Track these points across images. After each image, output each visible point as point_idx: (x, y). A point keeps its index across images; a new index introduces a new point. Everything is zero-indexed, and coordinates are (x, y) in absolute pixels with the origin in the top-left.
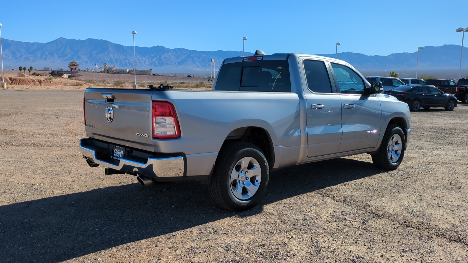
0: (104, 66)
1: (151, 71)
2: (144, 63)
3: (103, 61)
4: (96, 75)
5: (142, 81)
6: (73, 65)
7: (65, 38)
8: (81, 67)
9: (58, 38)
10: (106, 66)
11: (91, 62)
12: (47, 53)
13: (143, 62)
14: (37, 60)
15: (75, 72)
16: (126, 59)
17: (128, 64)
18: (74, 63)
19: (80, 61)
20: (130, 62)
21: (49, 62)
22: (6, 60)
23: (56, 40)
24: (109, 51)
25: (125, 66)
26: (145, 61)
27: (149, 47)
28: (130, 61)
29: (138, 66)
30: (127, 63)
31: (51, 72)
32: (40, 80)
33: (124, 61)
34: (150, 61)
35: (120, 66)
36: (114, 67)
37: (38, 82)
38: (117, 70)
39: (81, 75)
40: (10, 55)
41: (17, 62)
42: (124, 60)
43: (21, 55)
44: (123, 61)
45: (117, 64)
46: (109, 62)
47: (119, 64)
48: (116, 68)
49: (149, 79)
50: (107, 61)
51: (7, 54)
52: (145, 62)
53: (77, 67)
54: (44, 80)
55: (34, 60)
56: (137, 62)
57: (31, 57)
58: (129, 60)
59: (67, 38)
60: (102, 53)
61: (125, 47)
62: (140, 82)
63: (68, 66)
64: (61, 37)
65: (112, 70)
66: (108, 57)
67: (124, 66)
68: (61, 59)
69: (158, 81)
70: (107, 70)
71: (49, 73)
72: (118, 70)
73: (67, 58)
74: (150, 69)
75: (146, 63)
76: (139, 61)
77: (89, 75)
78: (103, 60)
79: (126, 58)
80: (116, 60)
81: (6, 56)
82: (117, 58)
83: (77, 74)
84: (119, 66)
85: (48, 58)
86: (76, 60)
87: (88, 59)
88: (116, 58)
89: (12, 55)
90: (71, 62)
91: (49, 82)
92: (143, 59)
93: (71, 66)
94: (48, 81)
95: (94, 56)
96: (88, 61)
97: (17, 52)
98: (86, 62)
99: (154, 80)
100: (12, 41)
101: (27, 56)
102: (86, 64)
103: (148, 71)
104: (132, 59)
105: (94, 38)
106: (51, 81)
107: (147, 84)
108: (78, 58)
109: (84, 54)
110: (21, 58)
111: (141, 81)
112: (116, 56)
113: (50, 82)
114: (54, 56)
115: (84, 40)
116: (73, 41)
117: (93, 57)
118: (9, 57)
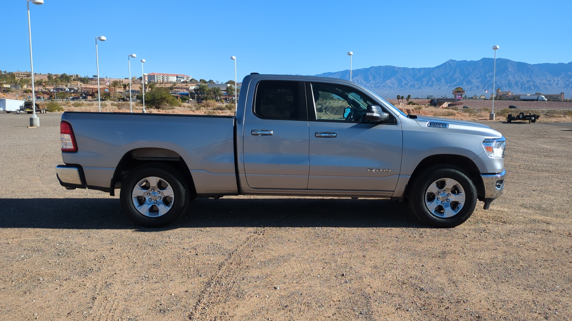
0: (497, 91)
1: (562, 96)
2: (555, 85)
3: (499, 85)
4: (480, 103)
5: (541, 109)
6: (459, 91)
7: (455, 60)
8: (468, 94)
9: (447, 61)
10: (500, 91)
11: (484, 87)
12: (434, 79)
13: (554, 83)
14: (422, 87)
15: (456, 100)
16: (529, 81)
17: (532, 88)
18: (459, 90)
19: (470, 86)
20: (536, 85)
21: (435, 89)
22: (391, 88)
23: (445, 63)
24: (508, 71)
25: (528, 90)
26: (558, 82)
27: (567, 63)
28: (536, 83)
29: (547, 89)
30: (532, 86)
31: (431, 101)
32: (409, 110)
33: (527, 84)
34: (566, 82)
35: (521, 90)
36: (510, 92)
37: (407, 111)
38: (513, 95)
39: (463, 104)
40: (396, 83)
41: (402, 90)
42: (527, 82)
43: (406, 82)
44: (525, 84)
45: (517, 87)
46: (507, 86)
47: (520, 88)
48: (512, 93)
49: (553, 106)
50: (504, 85)
51: (393, 82)
52: (557, 84)
53: (462, 93)
54: (413, 110)
55: (419, 88)
56: (546, 84)
57: (417, 84)
58: (534, 82)
59: (457, 60)
60: (499, 76)
61: (531, 65)
62: (538, 111)
63: (452, 93)
64: (450, 60)
65: (507, 95)
66: (506, 80)
67: (526, 90)
68: (449, 84)
69: (564, 110)
70: (500, 96)
71: (428, 102)
72: (515, 95)
73: (455, 83)
74: (561, 93)
75: (559, 85)
76: (549, 82)
77: (473, 103)
78: (499, 83)
79: (531, 79)
80: (516, 83)
81: (392, 84)
82: (518, 80)
83: (459, 102)
84: (519, 90)
85: (434, 85)
86: (466, 85)
87: (480, 83)
88: (516, 81)
89: (397, 83)
90: (457, 88)
91: (417, 112)
92: (556, 80)
93: (455, 93)
94: (417, 110)
95: (488, 79)
96: (480, 85)
97: (402, 79)
98: (478, 87)
99: (559, 107)
100: (399, 68)
101: (413, 84)
102: (477, 90)
103: (558, 96)
104: (538, 81)
105: (489, 57)
106: (420, 110)
107: (545, 114)
108: (469, 82)
109: (476, 77)
110: (406, 86)
111: (539, 109)
112: (517, 78)
113: (419, 112)
114: (441, 82)
115: (478, 61)
116: (464, 63)
117: (486, 81)
118: (394, 85)
